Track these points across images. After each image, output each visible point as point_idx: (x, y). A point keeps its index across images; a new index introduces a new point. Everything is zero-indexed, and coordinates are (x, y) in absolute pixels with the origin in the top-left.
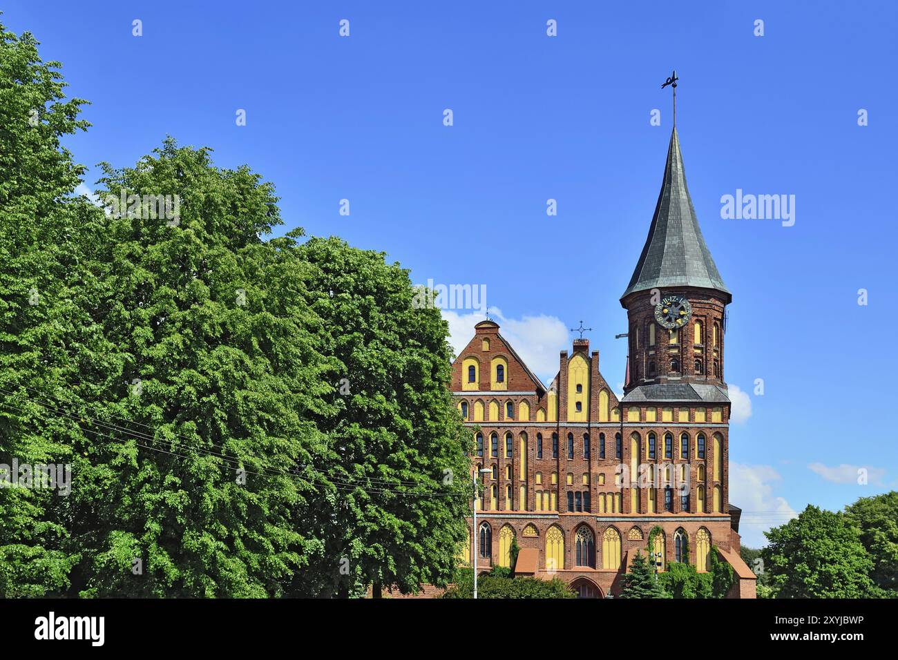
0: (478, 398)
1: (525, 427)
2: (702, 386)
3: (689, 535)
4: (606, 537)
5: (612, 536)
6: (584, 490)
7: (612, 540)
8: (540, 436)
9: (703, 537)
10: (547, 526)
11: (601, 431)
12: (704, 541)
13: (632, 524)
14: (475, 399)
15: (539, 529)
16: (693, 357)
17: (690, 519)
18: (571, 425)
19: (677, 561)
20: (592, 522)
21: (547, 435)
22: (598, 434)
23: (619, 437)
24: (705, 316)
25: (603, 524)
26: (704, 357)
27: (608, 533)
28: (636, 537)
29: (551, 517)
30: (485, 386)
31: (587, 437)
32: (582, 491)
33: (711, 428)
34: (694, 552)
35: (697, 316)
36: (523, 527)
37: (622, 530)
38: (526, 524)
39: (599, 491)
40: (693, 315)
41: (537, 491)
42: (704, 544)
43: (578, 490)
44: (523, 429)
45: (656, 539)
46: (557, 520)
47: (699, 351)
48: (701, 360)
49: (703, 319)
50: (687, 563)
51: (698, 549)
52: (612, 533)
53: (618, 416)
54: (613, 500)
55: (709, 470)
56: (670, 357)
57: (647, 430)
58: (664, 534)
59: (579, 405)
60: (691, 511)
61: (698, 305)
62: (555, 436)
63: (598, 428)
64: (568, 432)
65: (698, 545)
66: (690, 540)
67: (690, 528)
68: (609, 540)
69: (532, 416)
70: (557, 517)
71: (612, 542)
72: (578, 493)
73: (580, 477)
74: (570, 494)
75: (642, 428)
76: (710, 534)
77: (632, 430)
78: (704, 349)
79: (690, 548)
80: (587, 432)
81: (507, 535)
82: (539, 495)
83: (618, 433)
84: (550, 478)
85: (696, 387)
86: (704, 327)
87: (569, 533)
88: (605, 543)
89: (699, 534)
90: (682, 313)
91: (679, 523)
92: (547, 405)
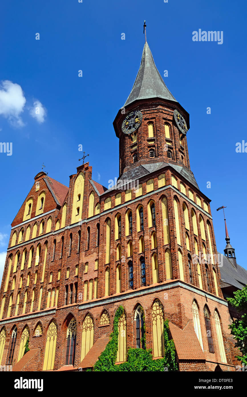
0: (28, 224)
1: (48, 237)
2: (152, 165)
3: (145, 312)
4: (84, 327)
5: (88, 325)
6: (75, 282)
7: (88, 329)
8: (55, 241)
9: (158, 312)
10: (48, 322)
11: (88, 225)
12: (158, 317)
13: (102, 308)
14: (27, 225)
15: (43, 326)
16: (147, 147)
17: (145, 292)
18: (72, 227)
19: (137, 347)
20: (75, 312)
21: (59, 239)
22: (86, 228)
23: (98, 225)
24: (154, 118)
25: (82, 313)
26: (156, 146)
27: (86, 321)
28: (105, 322)
29: (51, 312)
30: (33, 215)
31: (80, 232)
32: (74, 283)
33: (157, 194)
34: (150, 332)
35: (148, 119)
36: (34, 326)
37: (95, 316)
38: (36, 323)
39: (84, 280)
40: (145, 119)
41: (49, 290)
42: (159, 320)
43: (71, 282)
44: (46, 239)
45: (121, 322)
46: (54, 315)
47: (153, 143)
48: (154, 148)
49: (153, 120)
50: (144, 348)
51: (154, 327)
52: (89, 321)
53: (99, 210)
54: (93, 286)
55: (159, 234)
56: (132, 153)
57: (114, 214)
58: (126, 315)
59: (78, 209)
60: (147, 283)
61: (148, 112)
62: (63, 238)
63: (87, 223)
64: (70, 233)
65: (154, 322)
66: (146, 317)
67: (146, 301)
68: (86, 330)
69: (53, 227)
70: (55, 311)
71: (88, 332)
72: (71, 285)
73: (74, 270)
74: (67, 286)
75: (112, 213)
76: (163, 309)
77: (106, 217)
78: (156, 140)
79: (146, 328)
80: (80, 229)
81: (26, 337)
82: (49, 293)
83: (98, 223)
84: (57, 276)
85: (146, 166)
86: (155, 125)
87: (61, 327)
88: (84, 333)
89: (154, 308)
90: (137, 120)
91: (136, 299)
92: (61, 216)
